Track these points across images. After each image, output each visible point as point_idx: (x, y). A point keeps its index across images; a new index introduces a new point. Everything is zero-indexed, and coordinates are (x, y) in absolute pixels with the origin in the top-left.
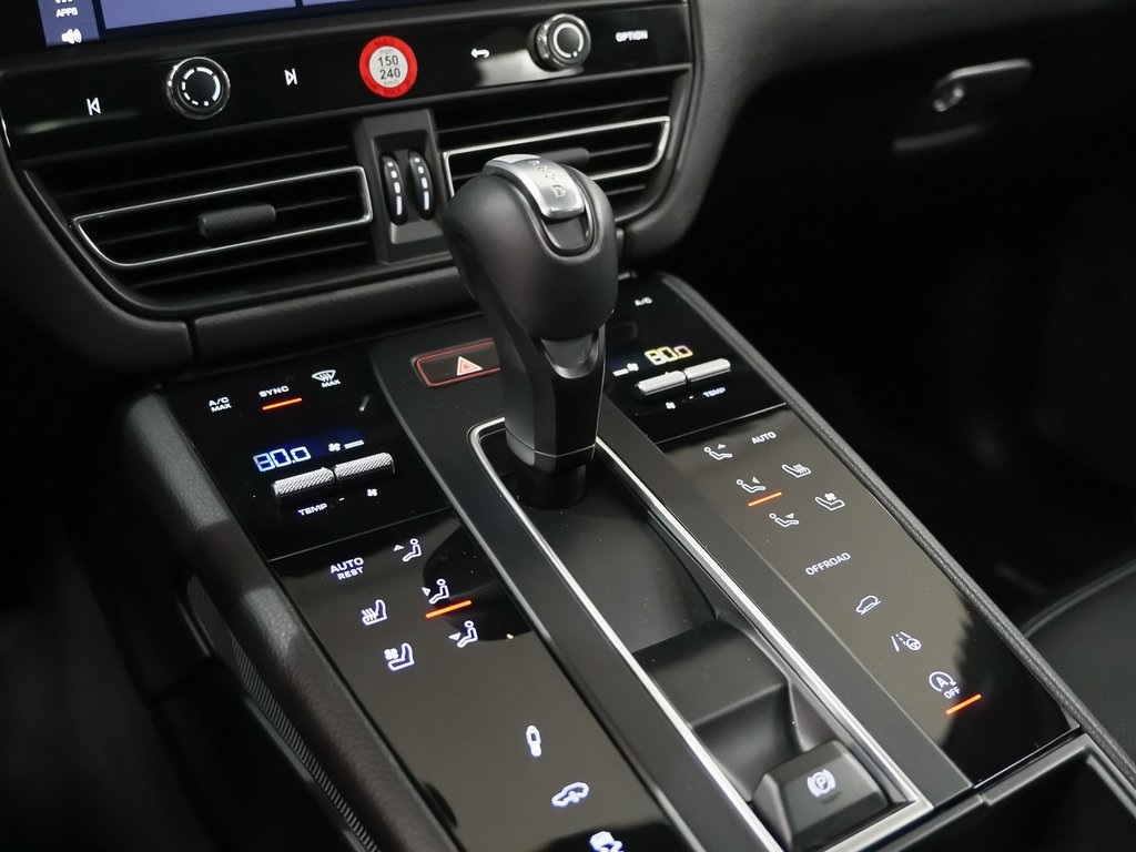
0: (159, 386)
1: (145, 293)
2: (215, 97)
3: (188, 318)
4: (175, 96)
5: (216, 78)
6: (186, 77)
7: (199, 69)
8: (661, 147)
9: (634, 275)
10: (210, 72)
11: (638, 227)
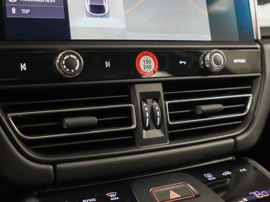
0: (36, 194)
1: (36, 151)
2: (77, 68)
3: (54, 164)
4: (59, 66)
5: (78, 61)
6: (65, 58)
7: (71, 56)
8: (249, 106)
9: (234, 158)
10: (75, 58)
11: (239, 138)
